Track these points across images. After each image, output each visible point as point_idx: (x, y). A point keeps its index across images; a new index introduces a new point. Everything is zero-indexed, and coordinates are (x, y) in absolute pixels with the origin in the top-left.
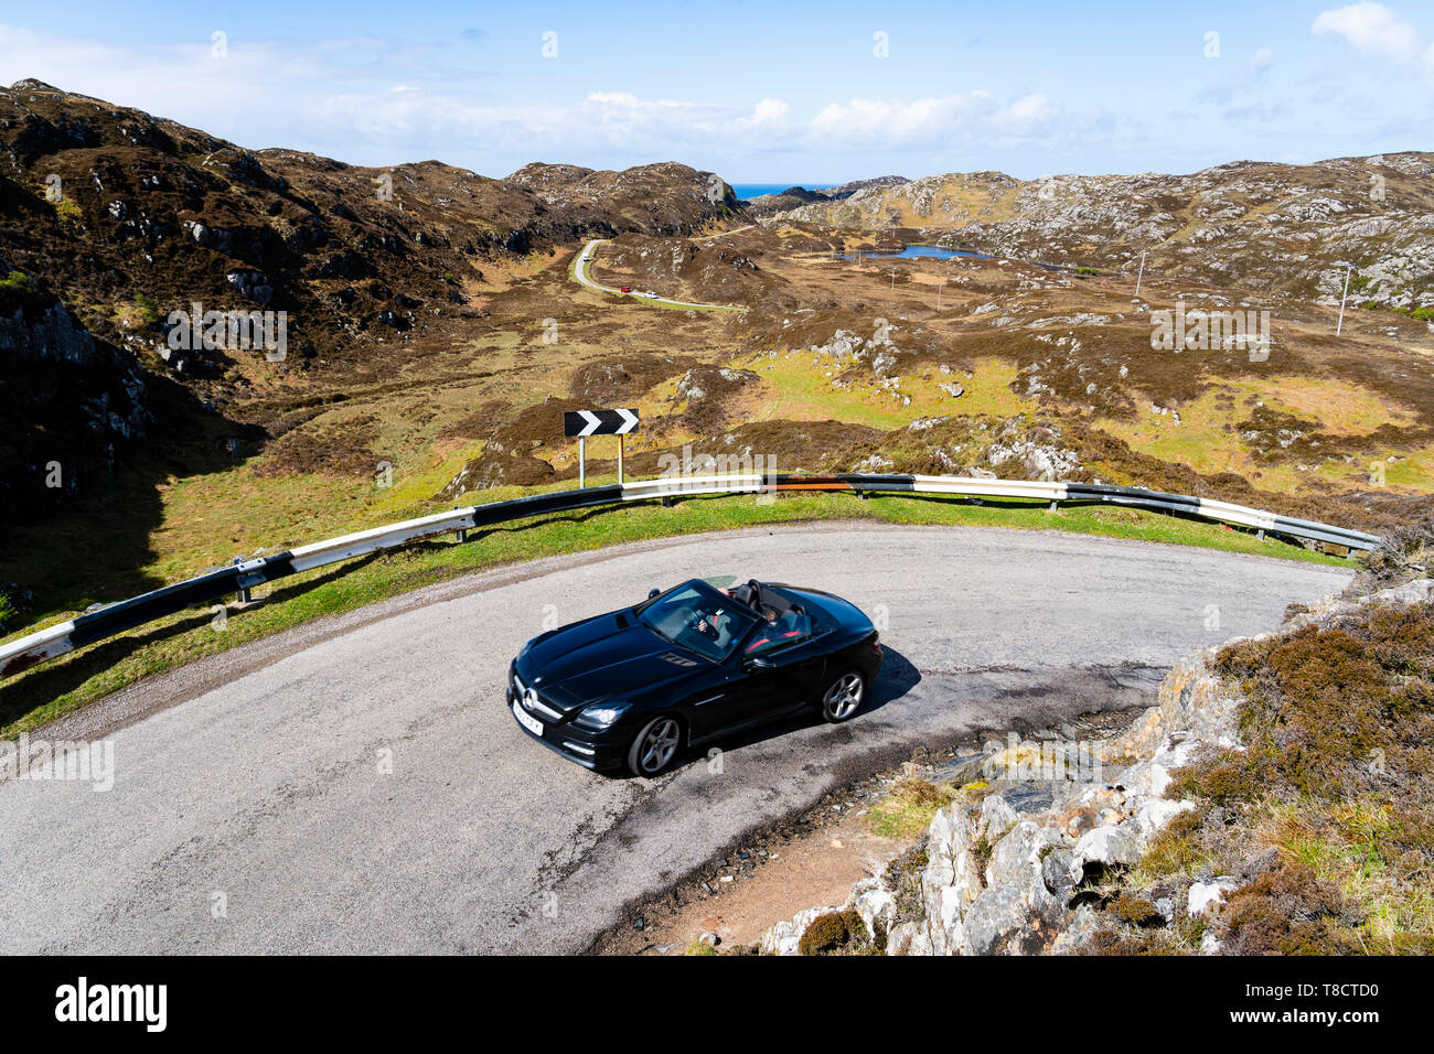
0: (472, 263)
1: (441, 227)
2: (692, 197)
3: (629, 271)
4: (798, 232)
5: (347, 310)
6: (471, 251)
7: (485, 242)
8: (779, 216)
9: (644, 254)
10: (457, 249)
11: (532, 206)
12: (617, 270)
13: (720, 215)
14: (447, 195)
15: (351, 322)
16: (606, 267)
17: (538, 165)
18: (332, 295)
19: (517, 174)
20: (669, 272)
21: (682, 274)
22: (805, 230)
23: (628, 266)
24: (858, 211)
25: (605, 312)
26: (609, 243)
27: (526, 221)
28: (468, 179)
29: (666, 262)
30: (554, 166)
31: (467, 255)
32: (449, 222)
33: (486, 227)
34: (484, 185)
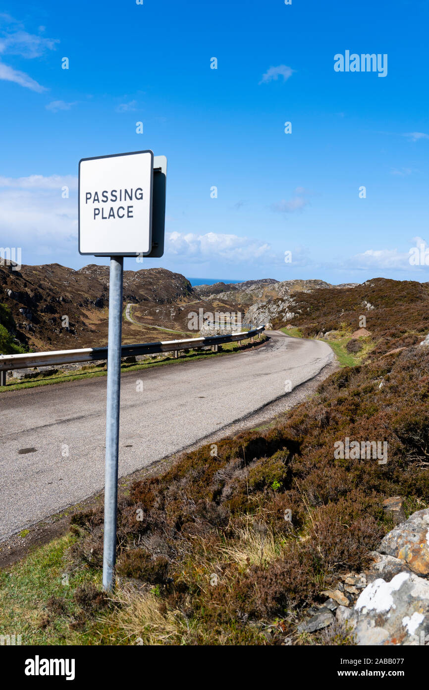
0: (82, 311)
1: (67, 294)
2: (172, 286)
3: (151, 318)
4: (222, 305)
5: (55, 325)
6: (81, 305)
7: (86, 302)
8: (212, 296)
9: (157, 311)
10: (75, 305)
11: (103, 287)
12: (145, 317)
13: (185, 295)
14: (67, 280)
15: (57, 330)
16: (139, 316)
17: (94, 265)
18: (50, 319)
19: (83, 269)
20: (169, 319)
21: (175, 320)
22: (226, 304)
23: (150, 316)
24: (251, 296)
25: (147, 333)
26: (137, 305)
27: (101, 293)
28: (72, 273)
29: (168, 314)
30: (102, 267)
31: (79, 308)
32: (71, 292)
33: (86, 295)
34: (80, 276)
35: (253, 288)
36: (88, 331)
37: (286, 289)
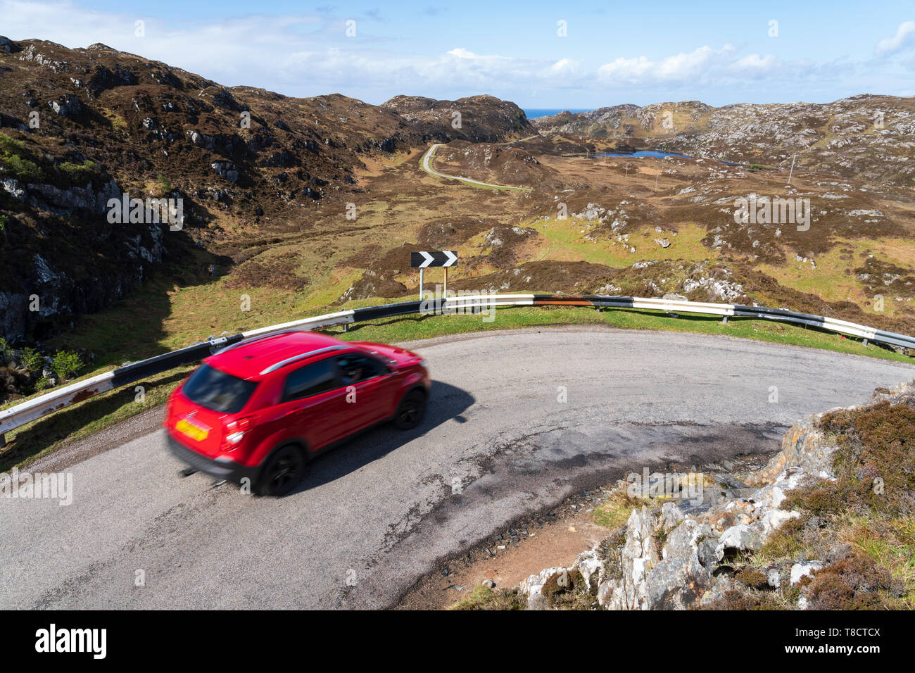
0: (360, 158)
1: (341, 135)
2: (498, 117)
3: (457, 164)
4: (565, 140)
5: (283, 186)
6: (359, 150)
7: (368, 145)
8: (553, 129)
9: (467, 154)
10: (350, 149)
11: (398, 123)
12: (450, 163)
13: (516, 129)
14: (346, 115)
15: (285, 194)
16: (442, 161)
17: (402, 96)
18: (274, 177)
19: (389, 102)
20: (482, 165)
21: (491, 166)
22: (570, 139)
23: (457, 161)
24: (605, 127)
25: (441, 190)
26: (444, 146)
27: (393, 132)
28: (358, 105)
29: (481, 158)
30: (412, 98)
31: (356, 153)
32: (346, 132)
33: (369, 135)
34: (368, 109)
35: (608, 116)
36: (347, 192)
37: (651, 116)
